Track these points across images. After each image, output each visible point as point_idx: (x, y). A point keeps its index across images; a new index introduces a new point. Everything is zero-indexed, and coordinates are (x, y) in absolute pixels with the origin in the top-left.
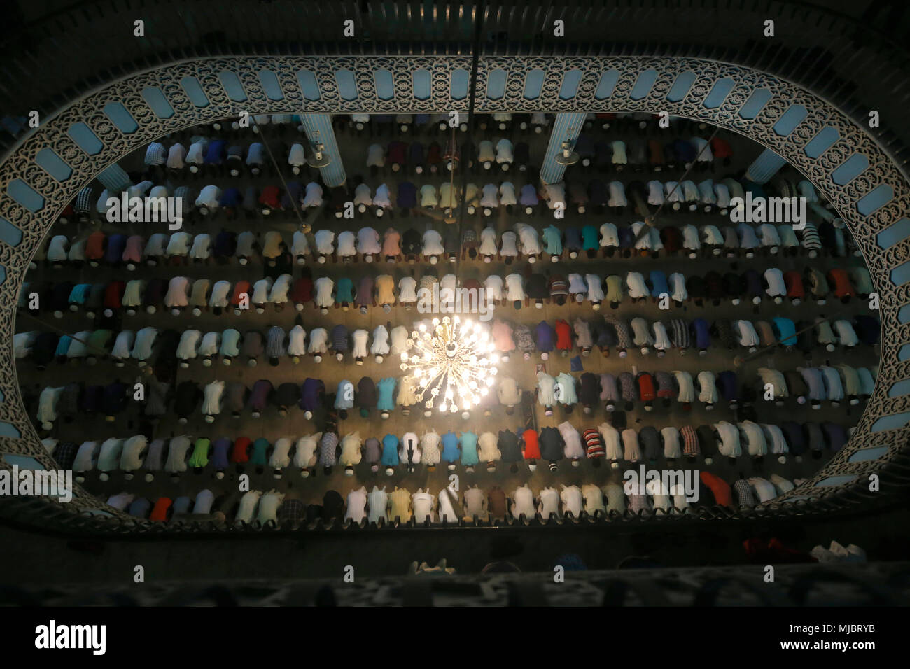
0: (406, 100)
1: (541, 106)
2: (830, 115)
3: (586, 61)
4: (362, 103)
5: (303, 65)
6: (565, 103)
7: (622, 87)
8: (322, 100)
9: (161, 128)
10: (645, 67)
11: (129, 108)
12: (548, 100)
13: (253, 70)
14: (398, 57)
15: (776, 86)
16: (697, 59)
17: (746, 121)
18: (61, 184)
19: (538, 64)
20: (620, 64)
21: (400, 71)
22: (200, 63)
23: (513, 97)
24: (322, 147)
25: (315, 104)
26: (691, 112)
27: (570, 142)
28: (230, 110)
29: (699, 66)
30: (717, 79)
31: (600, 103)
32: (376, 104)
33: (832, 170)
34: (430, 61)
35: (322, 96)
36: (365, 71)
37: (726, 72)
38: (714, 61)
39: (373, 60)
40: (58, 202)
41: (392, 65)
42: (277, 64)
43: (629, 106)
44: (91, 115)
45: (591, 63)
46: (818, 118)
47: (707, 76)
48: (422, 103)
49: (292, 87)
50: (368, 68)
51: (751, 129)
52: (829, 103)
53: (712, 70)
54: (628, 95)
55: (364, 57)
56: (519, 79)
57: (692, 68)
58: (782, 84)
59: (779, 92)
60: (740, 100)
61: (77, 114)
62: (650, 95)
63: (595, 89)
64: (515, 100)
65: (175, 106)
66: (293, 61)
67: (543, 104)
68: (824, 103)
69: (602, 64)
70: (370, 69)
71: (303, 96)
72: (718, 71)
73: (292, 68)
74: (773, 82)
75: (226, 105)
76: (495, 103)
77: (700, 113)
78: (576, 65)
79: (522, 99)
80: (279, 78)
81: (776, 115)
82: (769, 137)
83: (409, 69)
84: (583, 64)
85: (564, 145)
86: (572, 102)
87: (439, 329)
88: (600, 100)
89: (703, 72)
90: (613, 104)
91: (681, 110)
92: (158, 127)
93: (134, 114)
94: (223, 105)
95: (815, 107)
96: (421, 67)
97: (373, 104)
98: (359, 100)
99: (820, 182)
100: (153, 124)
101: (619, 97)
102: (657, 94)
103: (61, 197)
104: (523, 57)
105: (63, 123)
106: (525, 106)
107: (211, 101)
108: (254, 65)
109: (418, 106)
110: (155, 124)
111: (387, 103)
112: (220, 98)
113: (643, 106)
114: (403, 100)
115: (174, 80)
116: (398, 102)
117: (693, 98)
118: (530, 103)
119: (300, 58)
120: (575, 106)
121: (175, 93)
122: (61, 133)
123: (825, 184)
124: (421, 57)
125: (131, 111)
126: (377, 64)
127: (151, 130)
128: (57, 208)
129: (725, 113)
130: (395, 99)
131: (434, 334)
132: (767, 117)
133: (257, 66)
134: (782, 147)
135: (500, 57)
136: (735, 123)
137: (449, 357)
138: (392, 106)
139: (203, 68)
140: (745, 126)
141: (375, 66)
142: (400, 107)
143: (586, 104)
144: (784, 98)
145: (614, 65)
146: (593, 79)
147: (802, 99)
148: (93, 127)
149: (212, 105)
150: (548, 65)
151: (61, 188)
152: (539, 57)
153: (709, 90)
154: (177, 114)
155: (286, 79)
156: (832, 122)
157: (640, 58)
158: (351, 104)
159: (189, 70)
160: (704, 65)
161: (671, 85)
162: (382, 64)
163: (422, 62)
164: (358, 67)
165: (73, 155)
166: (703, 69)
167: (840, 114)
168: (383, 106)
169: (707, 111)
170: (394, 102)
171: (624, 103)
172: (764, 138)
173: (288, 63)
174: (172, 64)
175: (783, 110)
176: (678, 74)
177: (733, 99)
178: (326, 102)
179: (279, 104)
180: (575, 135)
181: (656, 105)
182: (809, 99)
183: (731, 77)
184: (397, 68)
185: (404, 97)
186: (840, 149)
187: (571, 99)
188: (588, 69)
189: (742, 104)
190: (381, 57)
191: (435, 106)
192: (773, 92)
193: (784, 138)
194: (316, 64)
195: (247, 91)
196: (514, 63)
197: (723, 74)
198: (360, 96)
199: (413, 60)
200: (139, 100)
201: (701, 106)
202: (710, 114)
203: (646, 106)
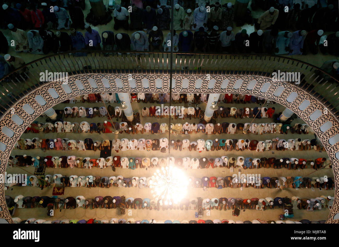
0: (153, 89)
1: (201, 91)
2: (306, 96)
3: (217, 76)
4: (138, 89)
5: (117, 77)
6: (210, 90)
7: (230, 85)
8: (124, 88)
9: (67, 97)
10: (238, 78)
11: (57, 90)
12: (204, 89)
13: (100, 78)
14: (150, 74)
15: (285, 85)
16: (256, 76)
17: (276, 97)
18: (30, 116)
19: (200, 77)
20: (229, 77)
21: (151, 79)
22: (82, 76)
23: (191, 88)
24: (125, 103)
25: (121, 89)
26: (256, 94)
27: (215, 102)
28: (92, 91)
29: (257, 78)
30: (264, 83)
31: (223, 90)
32: (143, 90)
33: (309, 115)
34: (162, 76)
35: (124, 87)
36: (139, 79)
37: (267, 81)
38: (262, 77)
39: (142, 76)
40: (28, 122)
41: (148, 77)
42: (108, 76)
43: (233, 91)
44: (44, 92)
45: (218, 77)
46: (302, 97)
47: (260, 82)
48: (159, 90)
49: (114, 84)
50: (140, 78)
51: (278, 100)
52: (305, 92)
53: (262, 80)
54: (233, 88)
55: (138, 74)
56: (193, 82)
57: (255, 79)
58: (287, 85)
59: (287, 88)
60: (273, 90)
61: (39, 92)
62: (241, 88)
63: (221, 86)
64: (192, 89)
65: (72, 90)
66: (114, 76)
67: (202, 90)
68: (303, 92)
69: (222, 77)
70: (141, 78)
71: (117, 87)
72: (264, 80)
73: (113, 78)
74: (284, 84)
75: (90, 89)
76: (185, 90)
77: (259, 94)
78: (213, 78)
79: (195, 89)
80: (109, 81)
81: (287, 95)
82: (285, 103)
83: (154, 78)
84: (216, 77)
85: (213, 103)
86: (213, 90)
87: (164, 172)
88: (223, 89)
89: (259, 80)
90: (227, 91)
91: (252, 93)
92: (66, 96)
93: (58, 92)
94: (89, 89)
95: (300, 93)
96: (158, 78)
97: (142, 90)
98: (136, 88)
99: (306, 120)
100: (64, 95)
101: (229, 88)
102: (243, 87)
103: (29, 120)
104: (194, 75)
105: (33, 95)
106: (196, 91)
107: (85, 88)
108: (101, 77)
109: (158, 91)
110: (65, 96)
111: (146, 90)
112: (88, 87)
113: (238, 91)
114: (152, 89)
115: (73, 81)
116: (150, 89)
117: (256, 89)
119: (117, 74)
120: (214, 91)
121: (73, 86)
122: (32, 99)
123: (307, 120)
124: (158, 75)
125: (57, 91)
126: (143, 77)
127: (63, 98)
128: (27, 124)
129: (268, 94)
130: (149, 88)
131: (163, 174)
132: (284, 96)
133: (102, 77)
134: (290, 106)
135: (186, 75)
136: (272, 98)
137: (168, 183)
138: (148, 91)
139: (83, 77)
140: (276, 99)
141: (142, 77)
142: (151, 91)
143: (218, 91)
144: (289, 90)
145: (227, 78)
146: (220, 82)
147: (295, 90)
148: (44, 97)
149: (85, 89)
150: (203, 77)
151: (30, 117)
152: (200, 75)
153: (262, 86)
154: (73, 92)
155: (111, 81)
156: (307, 98)
157: (236, 75)
158: (134, 90)
159: (78, 78)
160: (259, 78)
161: (248, 84)
162: (145, 77)
163: (159, 76)
164: (136, 78)
165: (36, 106)
166: (259, 79)
167: (309, 96)
168: (145, 91)
169: (262, 93)
170: (149, 89)
171: (231, 90)
172: (283, 103)
173: (112, 76)
174: (72, 76)
175: (289, 94)
176: (250, 81)
177: (271, 89)
178: (125, 89)
179: (109, 89)
180: (217, 100)
181: (243, 91)
182: (298, 90)
183: (269, 82)
184: (150, 78)
185: (153, 88)
186: (311, 108)
187: (212, 89)
188: (217, 79)
189: (274, 91)
190: (144, 74)
191: (164, 91)
192: (285, 87)
193: (291, 103)
194: (122, 77)
195: (97, 85)
196: (191, 77)
197: (266, 81)
198: (137, 87)
199: (155, 76)
200: (60, 88)
201: (259, 92)
202: (263, 95)
203: (240, 91)
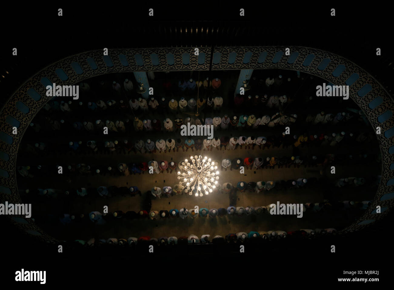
0: (180, 66)
1: (235, 67)
2: (355, 69)
3: (254, 48)
5: (137, 52)
6: (245, 65)
7: (268, 58)
8: (145, 66)
9: (78, 79)
10: (278, 50)
11: (65, 71)
12: (238, 64)
13: (116, 54)
14: (176, 48)
15: (332, 57)
16: (299, 47)
17: (320, 71)
18: (37, 102)
19: (234, 50)
20: (268, 49)
21: (177, 54)
22: (95, 52)
23: (224, 63)
24: (143, 85)
25: (142, 68)
26: (297, 68)
27: (247, 81)
28: (107, 71)
29: (300, 50)
30: (308, 55)
31: (259, 65)
32: (167, 67)
33: (357, 91)
34: (189, 49)
35: (145, 64)
36: (163, 54)
37: (311, 52)
38: (306, 48)
39: (166, 50)
40: (35, 110)
41: (174, 51)
42: (126, 52)
43: (272, 66)
44: (50, 74)
45: (256, 49)
46: (350, 70)
47: (303, 53)
48: (186, 66)
49: (133, 61)
50: (164, 53)
51: (323, 75)
52: (354, 64)
53: (305, 51)
54: (271, 62)
55: (162, 48)
56: (226, 56)
57: (297, 50)
58: (334, 56)
59: (334, 59)
60: (317, 63)
61: (44, 73)
62: (280, 61)
63: (258, 60)
64: (224, 64)
65: (84, 70)
66: (133, 51)
67: (236, 66)
68: (352, 64)
69: (260, 50)
71: (137, 64)
72: (308, 51)
73: (132, 53)
74: (331, 55)
75: (105, 69)
76: (216, 66)
77: (301, 68)
78: (250, 50)
79: (227, 64)
80: (127, 57)
81: (333, 68)
82: (330, 78)
83: (181, 53)
84: (252, 49)
85: (244, 82)
86: (248, 65)
87: (193, 161)
89: (302, 52)
90: (265, 65)
91: (293, 67)
93: (67, 73)
94: (104, 68)
95: (349, 65)
96: (186, 52)
98: (160, 66)
99: (353, 96)
100: (75, 77)
101: (267, 63)
102: (283, 61)
103: (36, 108)
104: (228, 47)
105: (39, 77)
106: (229, 67)
107: (99, 67)
108: (117, 53)
109: (184, 68)
110: (76, 77)
111: (171, 67)
112: (103, 66)
113: (277, 66)
114: (178, 65)
115: (84, 59)
117: (298, 62)
118: (231, 65)
119: (136, 49)
120: (249, 67)
121: (84, 64)
122: (38, 81)
123: (355, 96)
124: (186, 48)
125: (66, 72)
126: (167, 51)
127: (74, 79)
128: (34, 112)
129: (312, 68)
131: (191, 163)
132: (329, 69)
133: (118, 53)
134: (336, 81)
135: (218, 48)
136: (316, 72)
137: (198, 173)
138: (174, 68)
139: (96, 54)
140: (320, 73)
141: (167, 52)
142: (177, 68)
143: (254, 65)
144: (336, 62)
145: (265, 50)
146: (257, 55)
147: (343, 62)
148: (50, 79)
149: (99, 69)
150: (238, 50)
151: (36, 104)
152: (234, 47)
153: (304, 59)
154: (85, 73)
155: (130, 58)
156: (356, 71)
157: (276, 47)
158: (156, 67)
159: (90, 55)
162: (170, 51)
163: (186, 50)
164: (160, 53)
165: (42, 90)
166: (302, 50)
167: (359, 68)
168: (170, 68)
169: (304, 68)
170: (175, 66)
171: (270, 65)
172: (328, 78)
173: (131, 51)
174: (84, 53)
175: (335, 67)
176: (292, 53)
177: (315, 62)
178: (146, 67)
179: (127, 68)
180: (249, 78)
181: (283, 65)
182: (346, 62)
183: (313, 54)
184: (176, 52)
185: (179, 64)
186: (360, 82)
187: (247, 64)
188: (254, 51)
189: (319, 65)
190: (169, 48)
191: (191, 68)
192: (331, 60)
193: (337, 78)
194: (143, 52)
195: (113, 63)
196: (224, 50)
198: (160, 64)
199: (182, 49)
200: (69, 67)
201: (301, 65)
203: (279, 66)
